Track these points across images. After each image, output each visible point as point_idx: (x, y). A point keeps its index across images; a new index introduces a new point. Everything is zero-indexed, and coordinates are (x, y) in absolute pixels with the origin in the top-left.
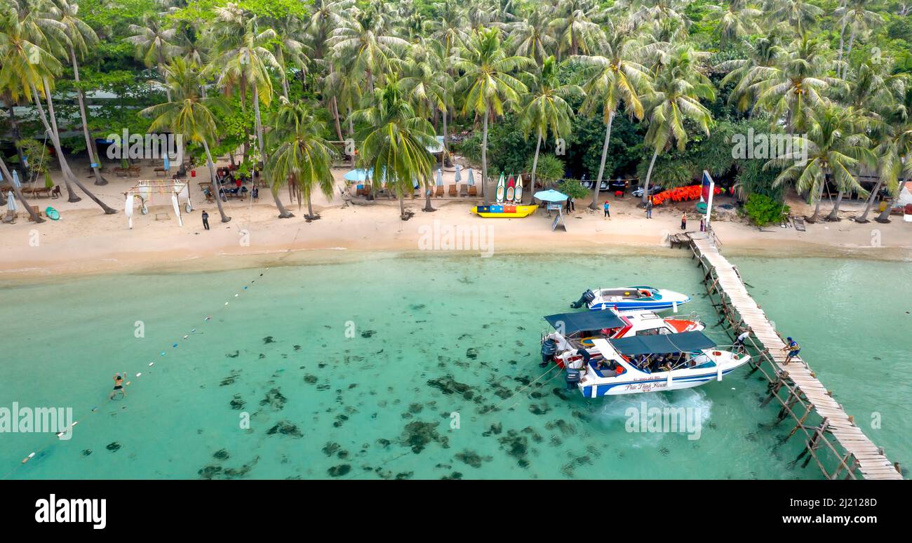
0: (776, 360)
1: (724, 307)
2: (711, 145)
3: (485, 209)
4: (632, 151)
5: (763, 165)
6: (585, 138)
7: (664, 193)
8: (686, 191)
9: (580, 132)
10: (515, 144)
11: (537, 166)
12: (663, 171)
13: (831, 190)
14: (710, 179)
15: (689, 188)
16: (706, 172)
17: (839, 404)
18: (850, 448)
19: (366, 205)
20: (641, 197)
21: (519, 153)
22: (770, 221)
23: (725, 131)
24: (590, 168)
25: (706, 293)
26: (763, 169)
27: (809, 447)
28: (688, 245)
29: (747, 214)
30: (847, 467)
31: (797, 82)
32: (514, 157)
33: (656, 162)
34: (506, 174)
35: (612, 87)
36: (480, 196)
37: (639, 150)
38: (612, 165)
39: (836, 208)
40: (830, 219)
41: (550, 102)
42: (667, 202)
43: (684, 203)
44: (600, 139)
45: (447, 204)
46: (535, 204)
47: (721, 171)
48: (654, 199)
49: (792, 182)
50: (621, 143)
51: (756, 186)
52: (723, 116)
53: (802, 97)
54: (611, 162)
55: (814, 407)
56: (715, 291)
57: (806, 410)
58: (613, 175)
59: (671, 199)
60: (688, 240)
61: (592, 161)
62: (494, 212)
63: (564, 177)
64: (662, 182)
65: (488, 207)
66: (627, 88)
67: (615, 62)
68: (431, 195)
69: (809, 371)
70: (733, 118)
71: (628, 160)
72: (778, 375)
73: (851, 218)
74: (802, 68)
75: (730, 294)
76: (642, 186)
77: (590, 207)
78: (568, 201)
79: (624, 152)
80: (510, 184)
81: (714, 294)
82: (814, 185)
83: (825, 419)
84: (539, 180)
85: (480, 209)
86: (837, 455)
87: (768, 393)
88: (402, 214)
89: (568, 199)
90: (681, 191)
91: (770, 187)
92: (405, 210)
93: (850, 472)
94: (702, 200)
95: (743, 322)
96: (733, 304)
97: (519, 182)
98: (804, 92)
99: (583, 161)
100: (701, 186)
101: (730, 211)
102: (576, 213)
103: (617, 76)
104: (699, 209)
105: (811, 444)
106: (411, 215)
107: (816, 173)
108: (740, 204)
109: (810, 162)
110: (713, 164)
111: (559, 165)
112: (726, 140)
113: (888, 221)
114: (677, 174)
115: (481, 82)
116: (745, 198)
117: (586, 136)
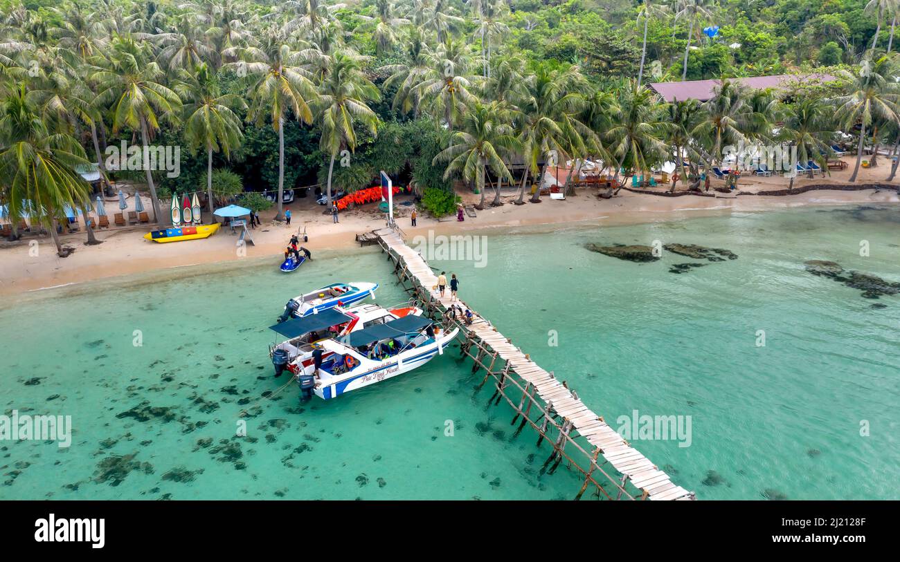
1: (416, 290)
2: (383, 146)
3: (161, 234)
4: (309, 158)
5: (432, 161)
6: (259, 150)
7: (347, 197)
8: (367, 194)
9: (253, 144)
11: (213, 182)
12: (343, 175)
13: (492, 179)
14: (387, 178)
15: (370, 190)
16: (383, 172)
17: (517, 347)
18: (529, 378)
20: (326, 204)
21: (190, 171)
22: (446, 212)
23: (394, 132)
24: (270, 180)
25: (398, 281)
26: (433, 164)
27: (499, 389)
28: (377, 241)
29: (426, 208)
30: (529, 395)
31: (448, 81)
32: (186, 176)
33: (334, 168)
34: (179, 194)
35: (276, 94)
36: (153, 222)
37: (316, 158)
38: (292, 175)
39: (498, 194)
40: (495, 204)
41: (214, 112)
42: (351, 206)
43: (368, 205)
44: (275, 150)
45: (115, 235)
46: (216, 223)
47: (397, 170)
48: (339, 204)
49: (458, 174)
50: (298, 153)
51: (429, 180)
52: (390, 120)
53: (455, 94)
54: (291, 173)
55: (498, 354)
56: (406, 278)
57: (492, 358)
58: (294, 185)
59: (355, 202)
60: (375, 237)
61: (271, 173)
62: (171, 236)
63: (243, 191)
64: (343, 186)
65: (164, 231)
66: (291, 94)
67: (276, 67)
68: (93, 227)
69: (491, 328)
70: (400, 120)
71: (308, 169)
72: (467, 336)
73: (511, 202)
76: (325, 194)
77: (276, 219)
78: (252, 215)
79: (302, 161)
80: (185, 205)
81: (405, 280)
82: (477, 173)
83: (508, 360)
84: (216, 196)
85: (156, 235)
86: (520, 387)
87: (461, 353)
88: (59, 250)
89: (251, 213)
90: (363, 194)
91: (441, 180)
92: (63, 247)
93: (531, 398)
94: (384, 200)
96: (423, 285)
97: (196, 202)
98: (456, 90)
99: (261, 174)
100: (381, 187)
102: (262, 227)
103: (280, 82)
104: (381, 208)
105: (500, 386)
106: (71, 251)
107: (476, 162)
108: (418, 200)
109: (469, 153)
110: (388, 164)
111: (236, 178)
112: (396, 140)
113: (539, 201)
114: (356, 177)
115: (128, 93)
116: (421, 193)
117: (260, 148)
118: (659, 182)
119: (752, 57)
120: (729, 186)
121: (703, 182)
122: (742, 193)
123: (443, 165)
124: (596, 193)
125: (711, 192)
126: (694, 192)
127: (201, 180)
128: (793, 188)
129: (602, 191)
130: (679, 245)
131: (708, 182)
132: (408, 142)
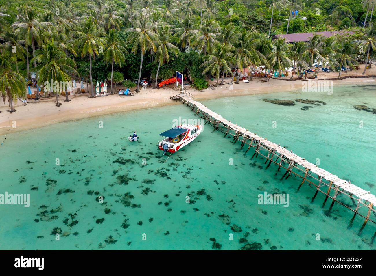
0: (234, 129)
2: (177, 61)
7: (163, 82)
8: (170, 81)
9: (126, 61)
10: (101, 68)
11: (113, 76)
12: (162, 73)
14: (181, 74)
15: (171, 79)
16: (177, 72)
17: (260, 136)
18: (271, 146)
19: (35, 103)
21: (103, 72)
22: (203, 87)
23: (181, 55)
26: (199, 68)
27: (256, 151)
28: (179, 99)
29: (194, 86)
31: (206, 35)
32: (101, 74)
33: (159, 70)
34: (100, 81)
35: (144, 40)
36: (87, 93)
39: (222, 80)
40: (221, 84)
41: (117, 48)
42: (164, 86)
43: (170, 85)
48: (160, 85)
49: (208, 73)
51: (196, 75)
53: (208, 40)
56: (198, 113)
57: (251, 140)
59: (165, 84)
60: (179, 97)
61: (132, 72)
63: (124, 80)
64: (162, 77)
66: (150, 40)
67: (143, 30)
69: (245, 130)
72: (237, 133)
73: (227, 83)
74: (208, 30)
75: (206, 112)
77: (136, 91)
80: (101, 85)
84: (114, 82)
88: (57, 104)
90: (168, 80)
91: (202, 75)
95: (216, 119)
97: (105, 84)
98: (209, 38)
99: (128, 73)
101: (188, 86)
102: (132, 94)
103: (145, 36)
108: (191, 83)
109: (215, 64)
110: (179, 69)
111: (121, 75)
112: (182, 59)
113: (238, 83)
114: (168, 74)
115: (88, 41)
116: (193, 80)
117: (129, 62)
118: (284, 75)
119: (313, 24)
120: (314, 77)
121: (304, 75)
122: (319, 79)
123: (202, 69)
124: (260, 80)
125: (307, 79)
126: (300, 79)
127: (108, 75)
128: (340, 77)
129: (263, 79)
130: (301, 100)
131: (306, 75)
132: (187, 59)
